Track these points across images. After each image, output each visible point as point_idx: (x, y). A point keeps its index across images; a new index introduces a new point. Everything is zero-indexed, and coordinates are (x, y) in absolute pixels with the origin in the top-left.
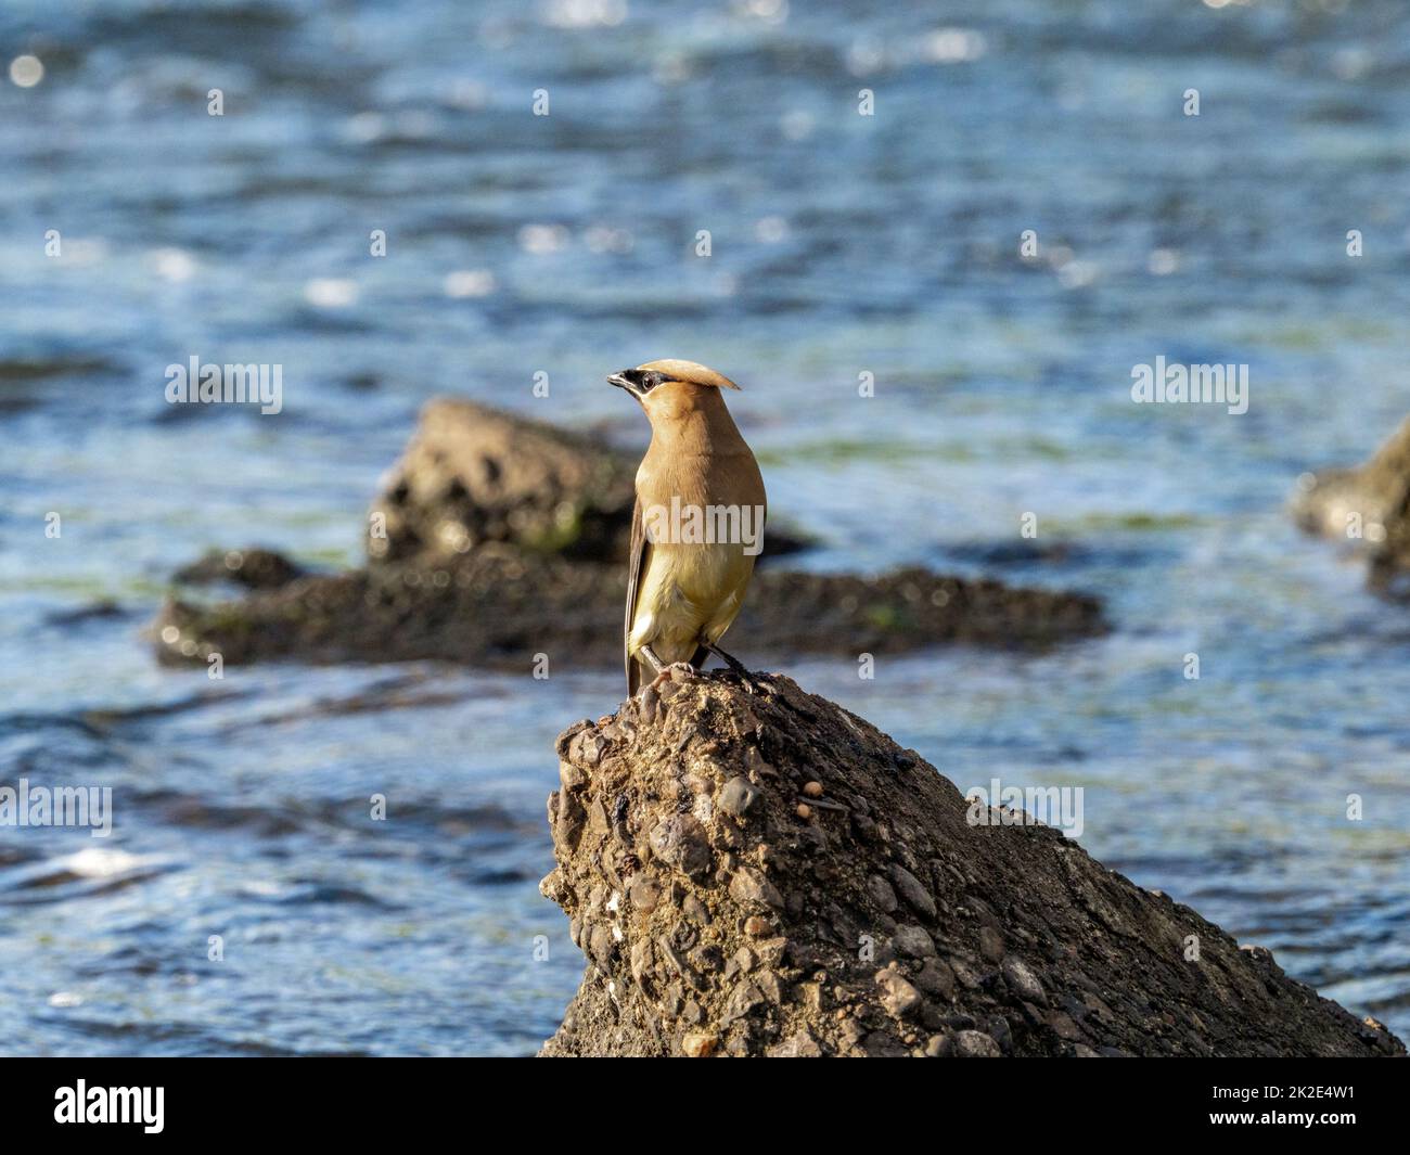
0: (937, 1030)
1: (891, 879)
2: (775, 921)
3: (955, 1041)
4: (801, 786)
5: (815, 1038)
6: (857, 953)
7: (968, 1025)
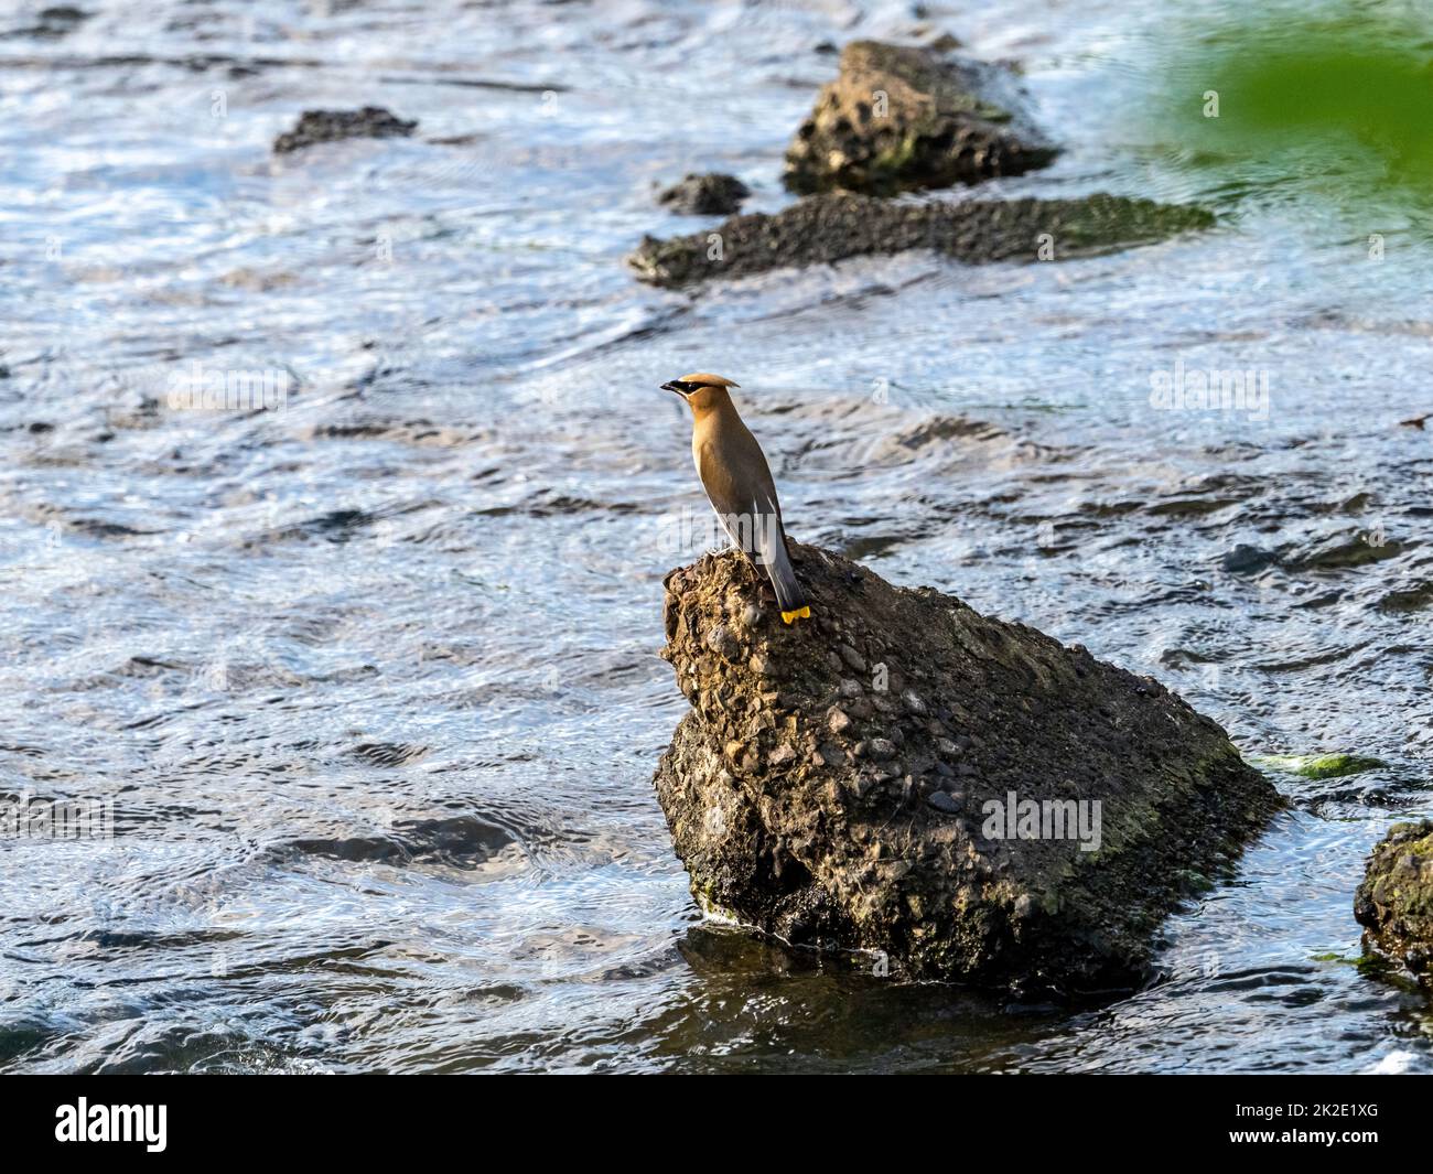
0: (859, 739)
1: (839, 653)
2: (773, 683)
3: (869, 745)
5: (793, 747)
6: (819, 697)
7: (878, 734)
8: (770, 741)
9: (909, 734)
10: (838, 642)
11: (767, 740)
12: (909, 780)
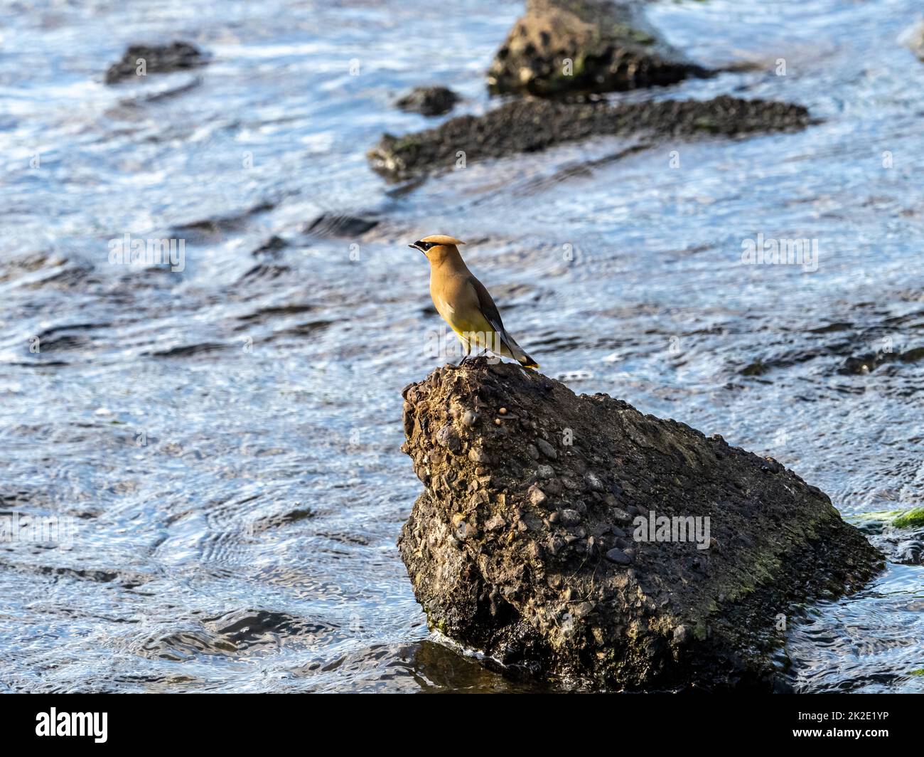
0: (553, 510)
1: (536, 445)
2: (487, 468)
3: (561, 514)
4: (498, 410)
5: (503, 517)
6: (522, 479)
7: (568, 506)
8: (486, 512)
9: (591, 506)
10: (536, 437)
11: (483, 513)
12: (591, 540)
